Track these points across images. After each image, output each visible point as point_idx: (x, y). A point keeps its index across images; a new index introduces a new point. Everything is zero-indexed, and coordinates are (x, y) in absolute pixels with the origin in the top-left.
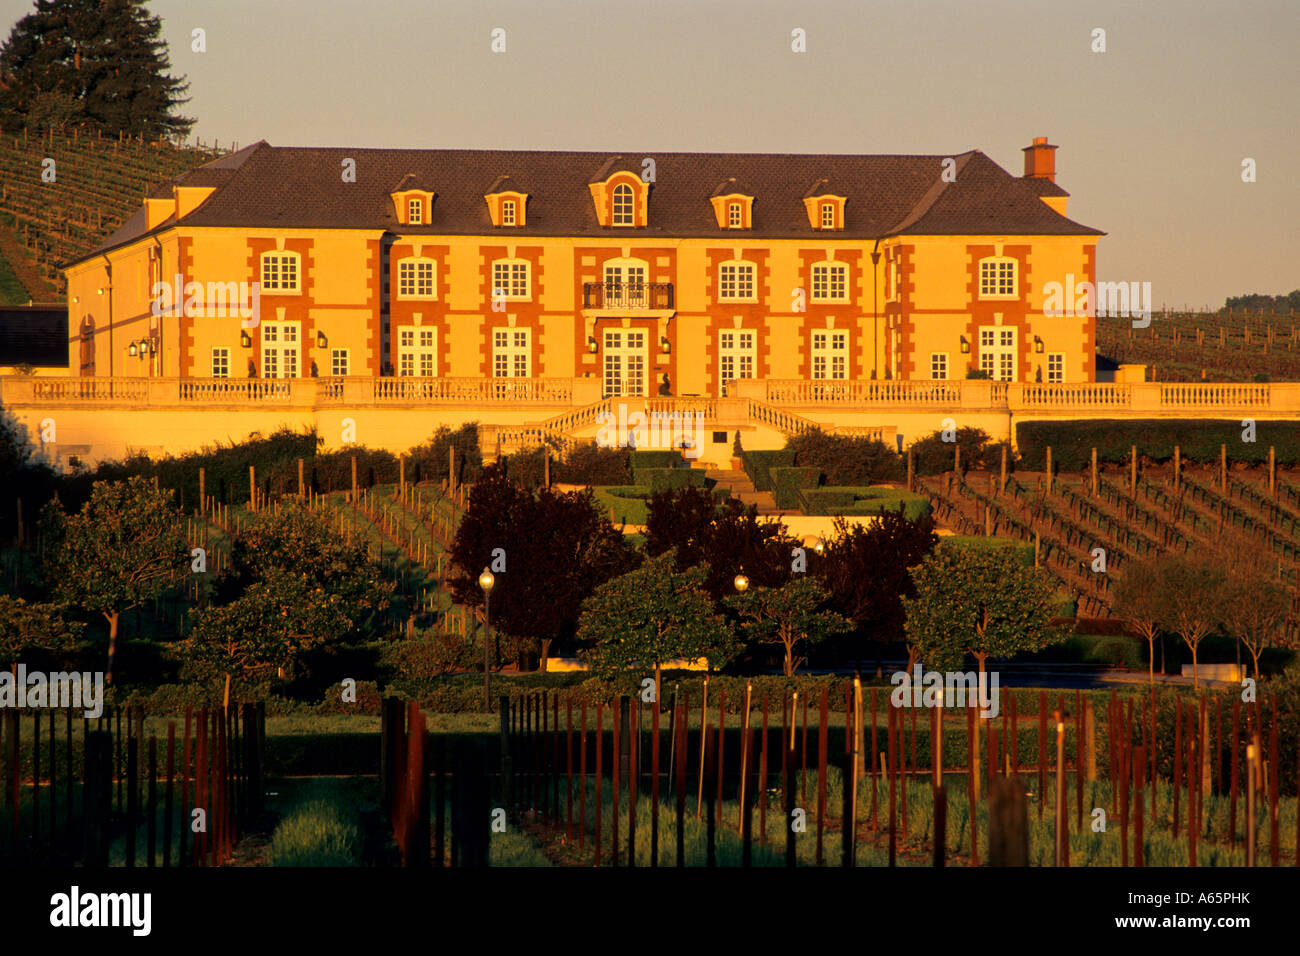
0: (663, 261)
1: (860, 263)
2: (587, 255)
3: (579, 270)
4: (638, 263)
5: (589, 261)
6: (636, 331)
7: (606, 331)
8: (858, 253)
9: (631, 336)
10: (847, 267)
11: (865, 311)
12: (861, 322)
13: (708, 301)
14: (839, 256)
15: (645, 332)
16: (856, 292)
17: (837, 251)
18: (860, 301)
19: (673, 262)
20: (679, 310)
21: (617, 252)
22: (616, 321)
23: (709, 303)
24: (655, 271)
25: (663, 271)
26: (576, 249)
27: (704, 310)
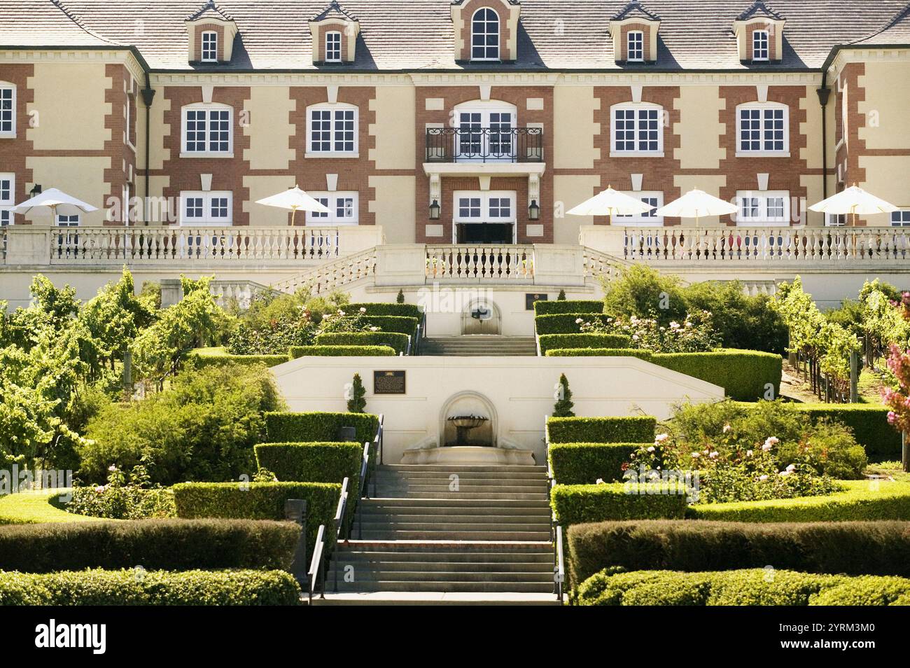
0: (535, 104)
1: (803, 104)
2: (433, 96)
3: (422, 115)
4: (502, 107)
5: (435, 104)
6: (500, 195)
7: (458, 195)
8: (801, 91)
9: (493, 202)
10: (785, 109)
11: (810, 166)
12: (805, 180)
13: (597, 154)
14: (774, 93)
15: (511, 195)
16: (799, 141)
17: (771, 88)
18: (803, 153)
19: (549, 104)
20: (556, 165)
21: (473, 94)
22: (471, 182)
23: (598, 157)
24: (524, 116)
25: (536, 116)
26: (418, 89)
27: (592, 166)
